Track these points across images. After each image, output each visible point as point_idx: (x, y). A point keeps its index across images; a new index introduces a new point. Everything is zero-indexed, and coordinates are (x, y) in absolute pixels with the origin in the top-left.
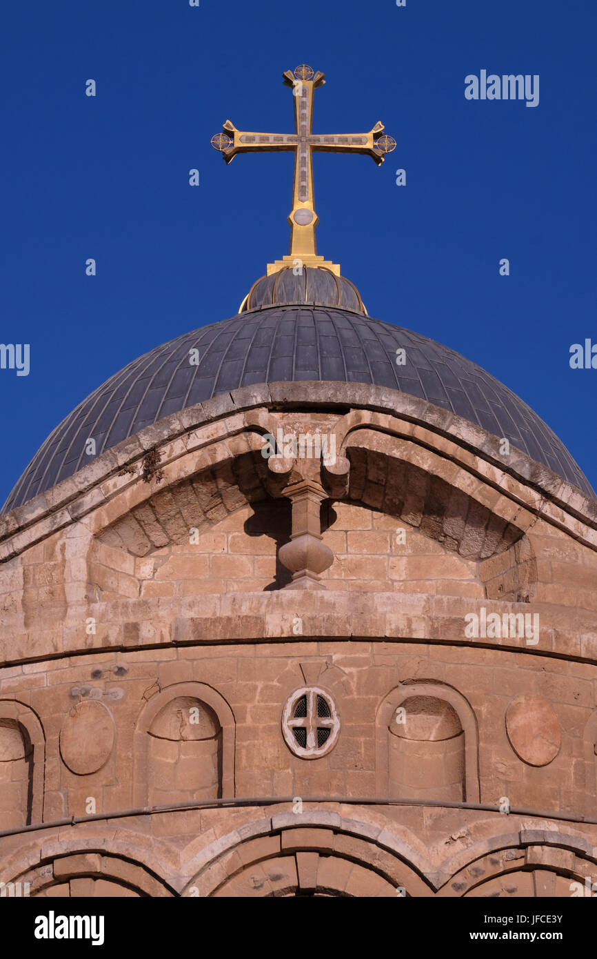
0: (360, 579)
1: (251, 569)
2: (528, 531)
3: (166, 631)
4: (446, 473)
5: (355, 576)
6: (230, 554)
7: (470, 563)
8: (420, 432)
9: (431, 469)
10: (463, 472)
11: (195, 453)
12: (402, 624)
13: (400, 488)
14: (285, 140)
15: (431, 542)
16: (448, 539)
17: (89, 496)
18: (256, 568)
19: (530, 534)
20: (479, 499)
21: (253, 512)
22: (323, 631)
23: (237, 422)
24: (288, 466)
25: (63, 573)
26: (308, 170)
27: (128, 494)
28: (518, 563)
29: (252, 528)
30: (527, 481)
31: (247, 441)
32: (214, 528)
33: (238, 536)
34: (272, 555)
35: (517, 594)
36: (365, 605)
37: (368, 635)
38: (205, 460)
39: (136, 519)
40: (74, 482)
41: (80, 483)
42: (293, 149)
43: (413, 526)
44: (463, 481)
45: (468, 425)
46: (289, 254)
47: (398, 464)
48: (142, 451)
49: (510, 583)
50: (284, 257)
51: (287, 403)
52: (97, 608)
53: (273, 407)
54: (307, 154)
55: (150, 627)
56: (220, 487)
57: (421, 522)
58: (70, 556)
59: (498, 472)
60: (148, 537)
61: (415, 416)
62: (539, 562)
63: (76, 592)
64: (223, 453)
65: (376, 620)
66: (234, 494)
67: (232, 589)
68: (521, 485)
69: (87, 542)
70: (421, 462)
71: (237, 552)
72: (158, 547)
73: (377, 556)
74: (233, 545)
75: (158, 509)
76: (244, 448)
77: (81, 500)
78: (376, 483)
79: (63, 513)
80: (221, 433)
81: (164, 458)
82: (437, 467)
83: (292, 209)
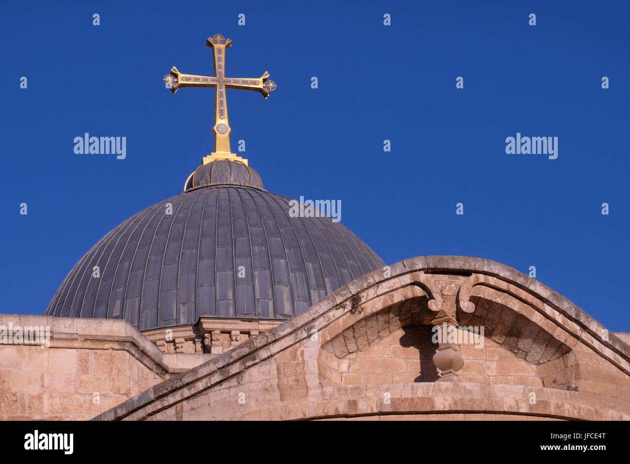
0: (470, 374)
1: (406, 367)
2: (574, 348)
3: (374, 406)
4: (527, 313)
5: (467, 372)
6: (392, 358)
7: (533, 366)
8: (513, 288)
9: (519, 310)
10: (536, 312)
11: (381, 297)
12: (513, 404)
13: (495, 321)
14: (209, 80)
15: (509, 353)
16: (520, 351)
17: (318, 321)
18: (409, 367)
19: (575, 350)
20: (546, 329)
21: (404, 333)
22: (469, 407)
23: (407, 279)
24: (440, 307)
25: (303, 368)
26: (224, 99)
27: (341, 321)
28: (566, 367)
29: (405, 342)
30: (574, 319)
31: (412, 291)
32: (382, 342)
33: (396, 347)
34: (417, 359)
35: (567, 385)
36: (489, 391)
37: (495, 410)
38: (387, 302)
39: (343, 336)
40: (310, 313)
41: (314, 314)
42: (215, 86)
43: (498, 343)
44: (536, 318)
45: (540, 285)
46: (215, 152)
47: (499, 306)
48: (351, 295)
49: (560, 379)
50: (212, 153)
51: (436, 268)
52: (328, 390)
53: (427, 271)
54: (223, 90)
55: (364, 403)
56: (390, 317)
57: (504, 341)
58: (307, 358)
59: (557, 313)
60: (347, 346)
61: (511, 279)
62: (581, 367)
63: (313, 380)
64: (398, 298)
65: (499, 401)
66: (396, 321)
67: (395, 379)
68: (569, 321)
69: (318, 350)
70: (513, 306)
71: (396, 356)
72: (350, 353)
73: (478, 361)
74: (394, 352)
75: (356, 330)
76: (410, 295)
77: (313, 324)
78: (479, 317)
79: (301, 332)
80: (397, 286)
81: (363, 300)
82: (522, 309)
83: (215, 124)
